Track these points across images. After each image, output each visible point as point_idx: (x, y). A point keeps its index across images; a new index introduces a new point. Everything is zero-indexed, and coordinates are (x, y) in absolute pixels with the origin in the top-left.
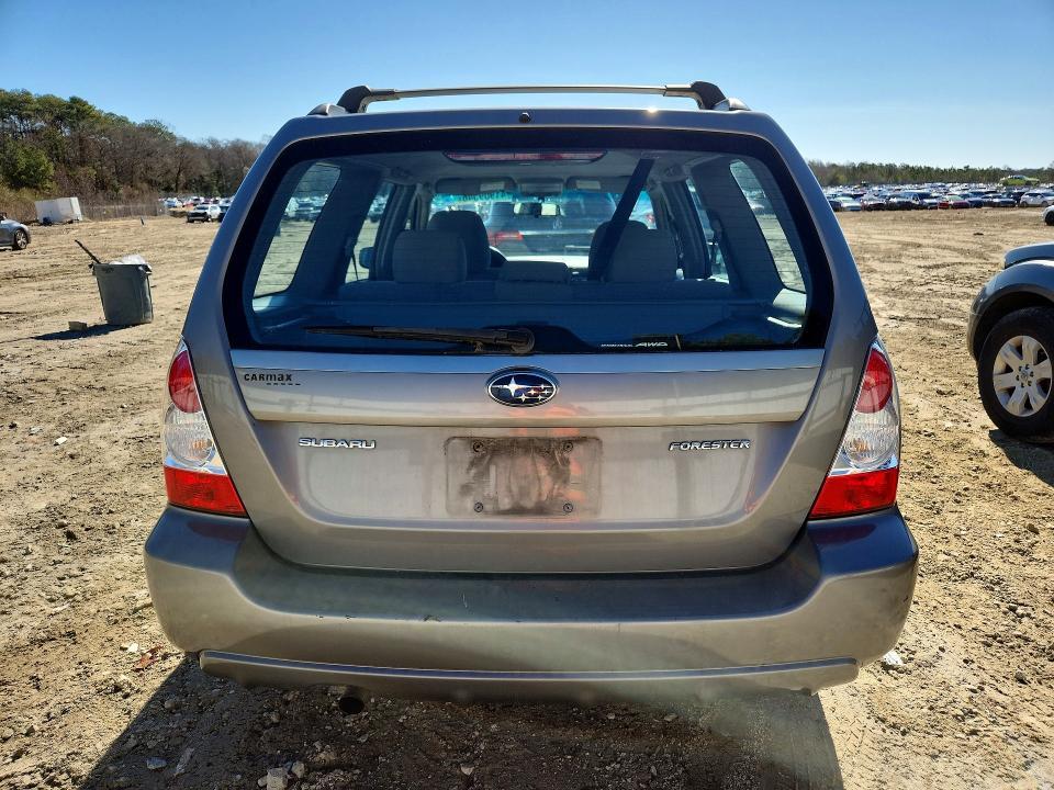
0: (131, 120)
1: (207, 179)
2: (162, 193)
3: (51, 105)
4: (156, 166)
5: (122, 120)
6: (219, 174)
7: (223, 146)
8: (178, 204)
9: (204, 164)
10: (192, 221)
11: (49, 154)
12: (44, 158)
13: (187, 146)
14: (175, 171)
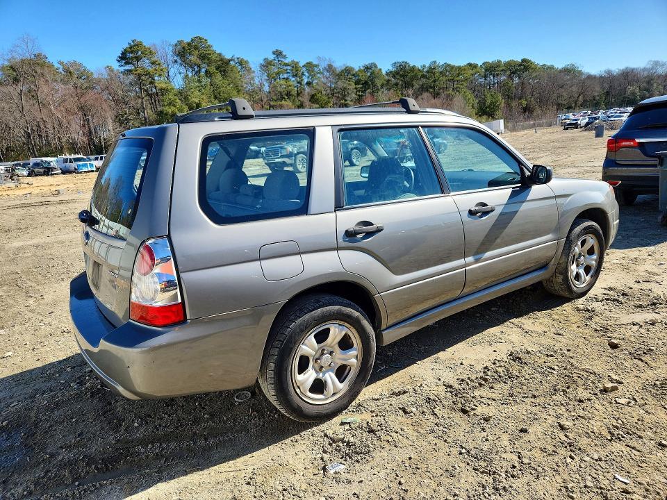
0: (556, 67)
1: (597, 98)
2: (565, 110)
3: (511, 66)
4: (565, 94)
5: (551, 68)
6: (608, 94)
7: (615, 74)
8: (572, 117)
9: (598, 88)
10: (567, 129)
11: (503, 95)
12: (500, 97)
13: (590, 77)
14: (576, 95)
